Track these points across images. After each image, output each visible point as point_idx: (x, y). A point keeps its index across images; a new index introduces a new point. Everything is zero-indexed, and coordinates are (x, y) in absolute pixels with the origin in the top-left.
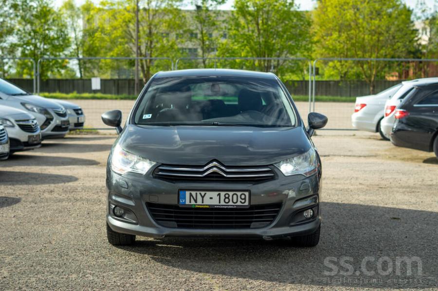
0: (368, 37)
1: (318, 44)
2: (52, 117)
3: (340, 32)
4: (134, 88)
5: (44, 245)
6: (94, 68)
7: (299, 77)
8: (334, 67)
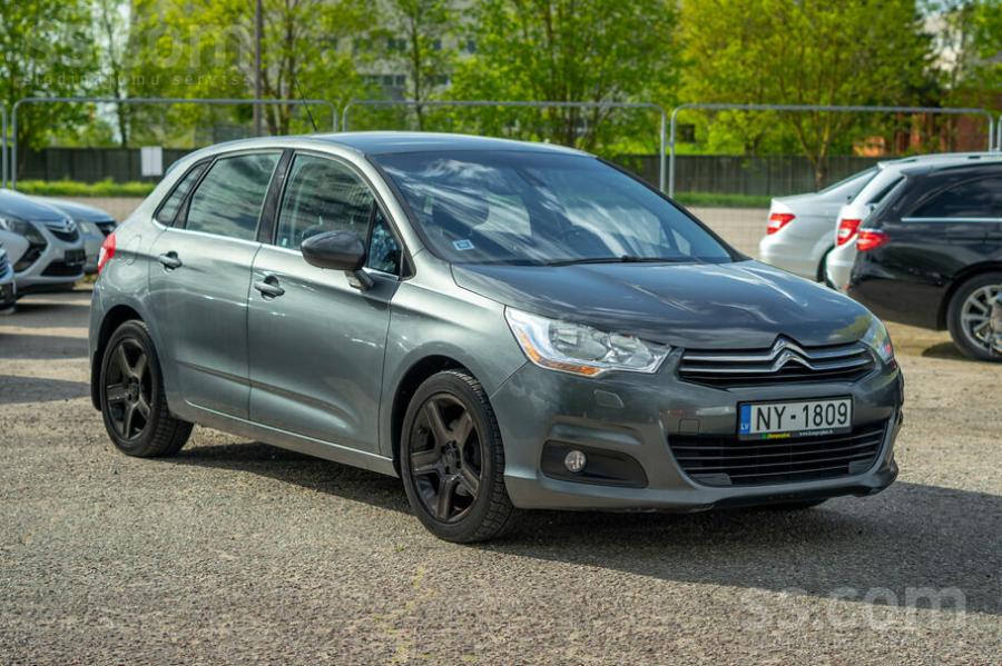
0: (813, 51)
1: (694, 69)
2: (42, 242)
3: (744, 38)
5: (6, 547)
6: (156, 121)
7: (646, 146)
8: (731, 124)
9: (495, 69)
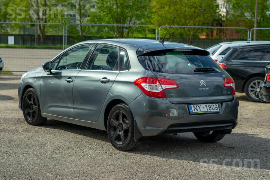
0: (188, 10)
1: (155, 14)
3: (169, 6)
4: (34, 41)
6: (8, 27)
7: (143, 35)
8: (166, 29)
9: (102, 13)
